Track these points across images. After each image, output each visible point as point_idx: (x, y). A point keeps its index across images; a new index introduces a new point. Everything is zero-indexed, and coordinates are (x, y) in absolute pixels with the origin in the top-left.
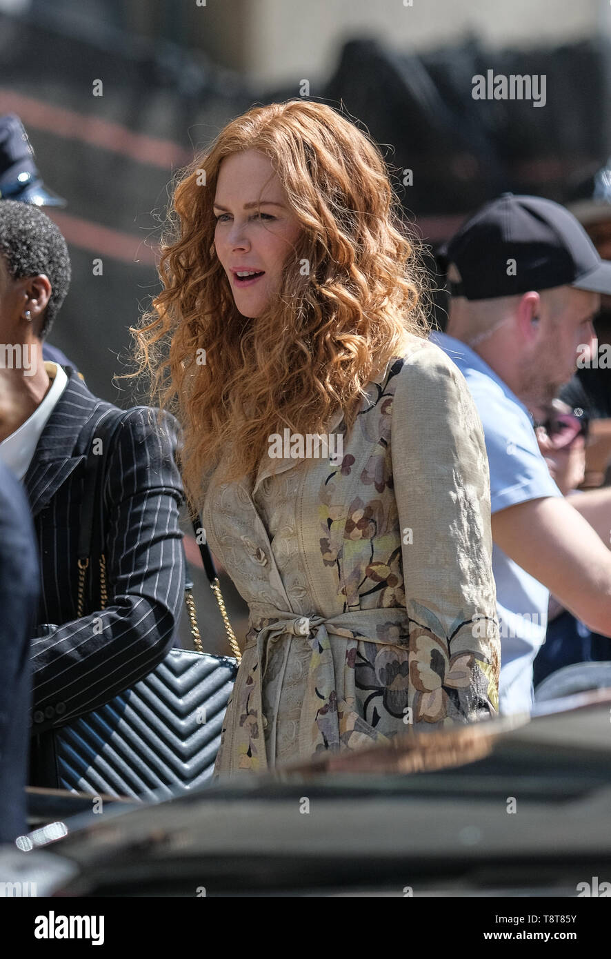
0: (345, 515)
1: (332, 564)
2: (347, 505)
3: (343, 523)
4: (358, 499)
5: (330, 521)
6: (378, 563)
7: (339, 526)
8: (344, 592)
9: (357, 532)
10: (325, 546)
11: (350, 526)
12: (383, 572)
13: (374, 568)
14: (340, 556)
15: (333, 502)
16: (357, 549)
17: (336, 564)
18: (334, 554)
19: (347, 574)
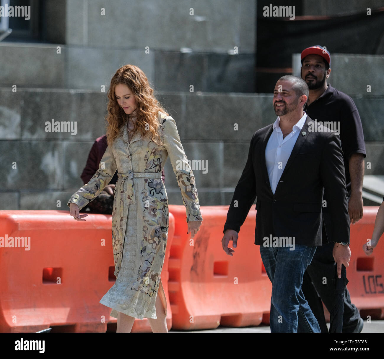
0: (151, 151)
1: (146, 160)
2: (152, 148)
3: (151, 152)
4: (154, 148)
5: (148, 151)
6: (155, 161)
7: (150, 153)
8: (146, 166)
9: (153, 154)
10: (146, 156)
11: (152, 153)
12: (156, 163)
13: (154, 162)
14: (148, 159)
15: (150, 147)
16: (152, 157)
17: (147, 161)
18: (147, 158)
19: (148, 162)
